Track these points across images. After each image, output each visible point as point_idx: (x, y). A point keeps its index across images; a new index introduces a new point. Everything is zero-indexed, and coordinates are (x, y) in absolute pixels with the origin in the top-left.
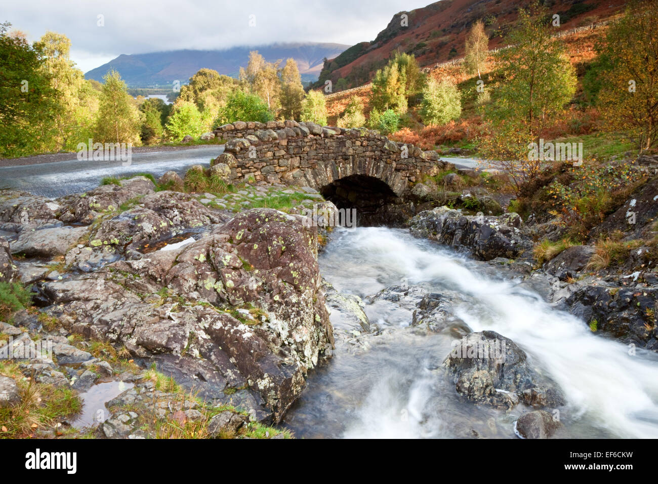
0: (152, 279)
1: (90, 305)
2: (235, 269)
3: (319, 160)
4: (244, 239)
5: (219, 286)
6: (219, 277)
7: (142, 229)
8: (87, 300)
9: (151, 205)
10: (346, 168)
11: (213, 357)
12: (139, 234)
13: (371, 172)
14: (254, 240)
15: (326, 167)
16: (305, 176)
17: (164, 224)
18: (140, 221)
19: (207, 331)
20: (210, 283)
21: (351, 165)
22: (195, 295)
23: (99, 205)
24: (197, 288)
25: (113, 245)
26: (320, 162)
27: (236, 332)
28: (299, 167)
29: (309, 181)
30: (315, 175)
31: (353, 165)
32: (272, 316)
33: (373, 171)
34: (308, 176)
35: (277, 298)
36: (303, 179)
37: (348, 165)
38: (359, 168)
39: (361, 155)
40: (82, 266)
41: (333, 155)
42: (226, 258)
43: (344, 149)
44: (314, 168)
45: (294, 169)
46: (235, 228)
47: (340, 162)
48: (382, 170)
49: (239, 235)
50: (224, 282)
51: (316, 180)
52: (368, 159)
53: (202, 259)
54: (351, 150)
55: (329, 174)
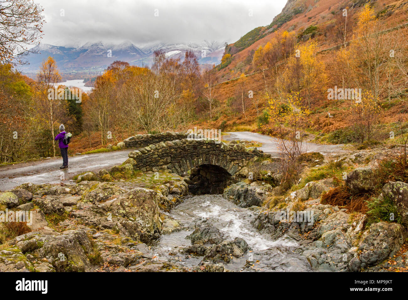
0: (104, 210)
1: (87, 217)
2: (129, 206)
3: (182, 157)
4: (132, 198)
5: (124, 212)
6: (124, 209)
7: (99, 196)
9: (101, 188)
11: (122, 230)
12: (98, 197)
13: (214, 162)
14: (135, 198)
15: (186, 161)
16: (175, 168)
17: (106, 194)
18: (98, 193)
19: (120, 223)
20: (122, 211)
21: (201, 159)
22: (117, 214)
23: (84, 189)
24: (117, 213)
25: (91, 201)
26: (183, 159)
27: (129, 223)
28: (170, 162)
29: (177, 170)
30: (180, 166)
31: (203, 159)
32: (139, 219)
33: (215, 162)
35: (141, 214)
36: (173, 168)
37: (199, 160)
38: (206, 160)
39: (207, 153)
40: (82, 207)
41: (190, 154)
42: (127, 204)
43: (196, 151)
44: (179, 162)
45: (168, 164)
46: (130, 194)
47: (194, 158)
48: (221, 161)
49: (131, 197)
50: (126, 210)
51: (181, 169)
52: (211, 155)
53: (119, 204)
54: (200, 151)
55: (188, 165)
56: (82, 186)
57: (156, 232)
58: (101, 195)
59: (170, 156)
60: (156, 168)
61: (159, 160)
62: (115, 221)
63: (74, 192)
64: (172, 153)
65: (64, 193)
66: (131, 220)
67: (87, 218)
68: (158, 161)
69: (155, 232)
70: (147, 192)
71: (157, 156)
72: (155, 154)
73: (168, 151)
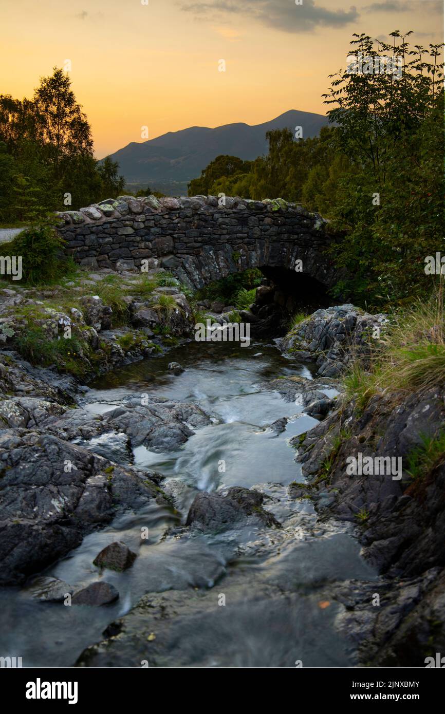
3: (205, 242)
10: (250, 258)
15: (216, 255)
16: (185, 268)
21: (259, 253)
26: (207, 247)
28: (170, 253)
29: (189, 273)
30: (199, 267)
31: (262, 253)
34: (187, 266)
36: (181, 270)
37: (254, 253)
38: (272, 257)
39: (275, 238)
41: (227, 237)
43: (246, 229)
44: (197, 255)
45: (165, 255)
47: (239, 248)
48: (313, 261)
51: (200, 272)
52: (287, 244)
54: (257, 231)
55: (222, 264)
59: (171, 235)
60: (127, 263)
61: (138, 242)
64: (175, 228)
68: (134, 244)
71: (130, 231)
72: (126, 226)
73: (164, 221)
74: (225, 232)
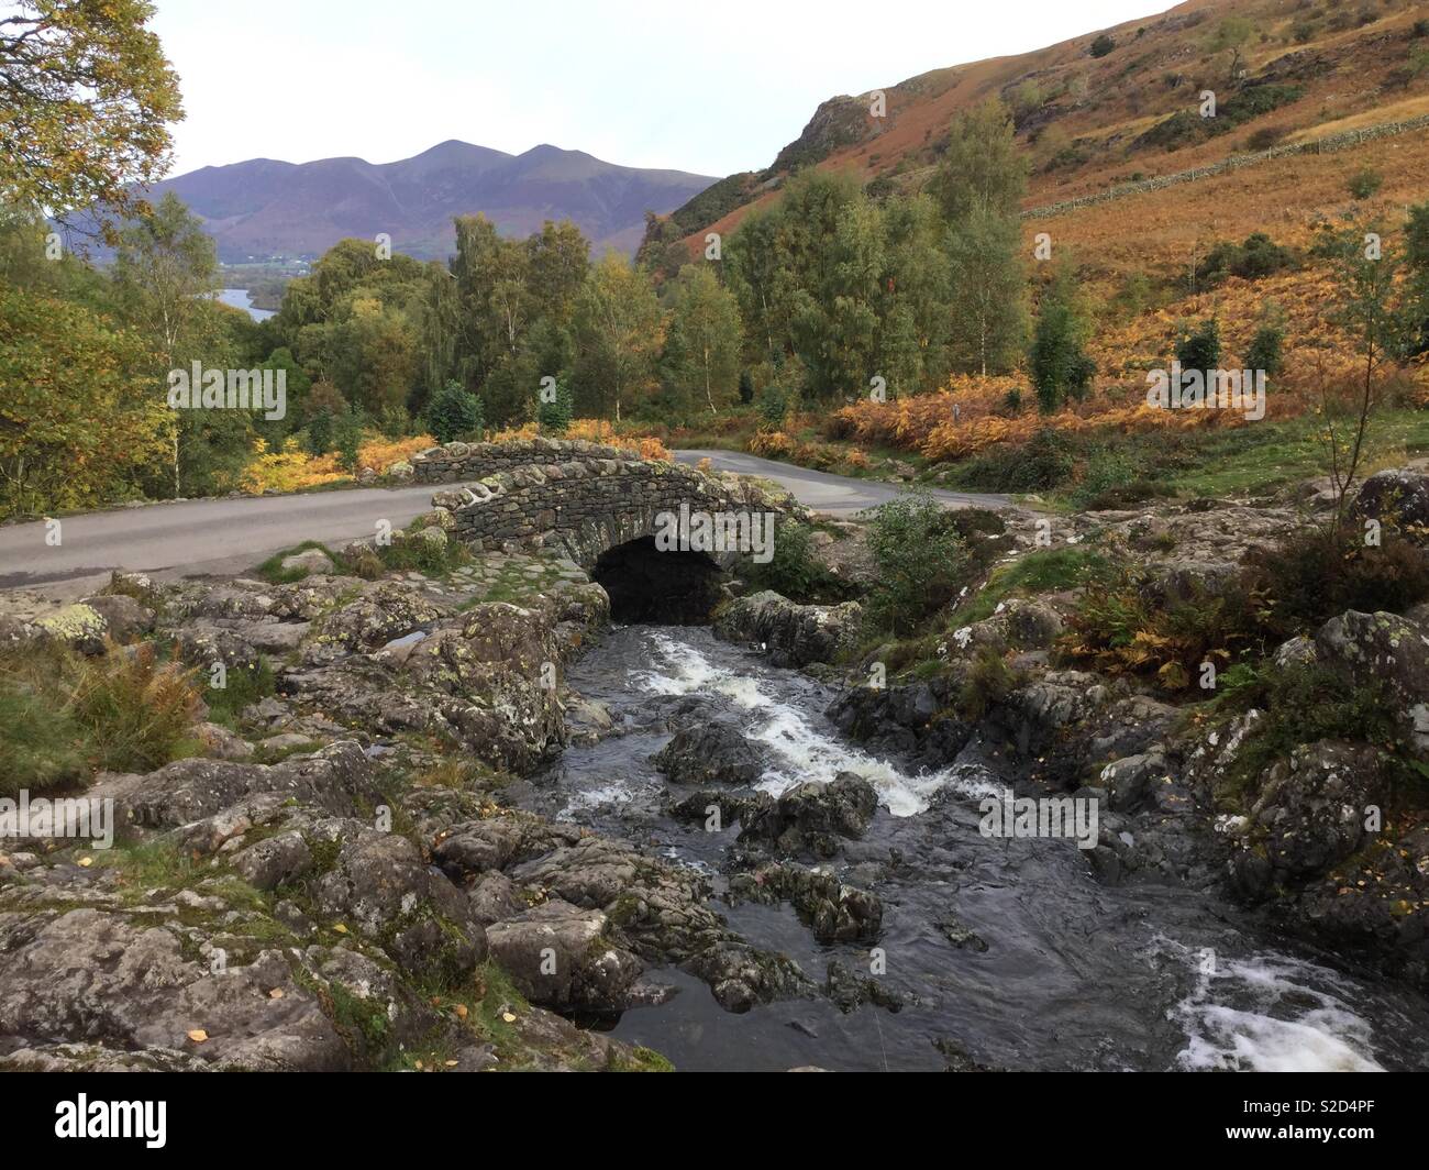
0: (389, 668)
2: (467, 661)
3: (587, 514)
4: (477, 633)
5: (453, 676)
6: (453, 667)
7: (369, 624)
8: (330, 689)
9: (372, 598)
10: (632, 527)
11: (450, 735)
12: (367, 629)
14: (485, 635)
15: (598, 526)
16: (565, 543)
17: (391, 619)
18: (366, 616)
19: (443, 714)
20: (445, 674)
21: (641, 522)
22: (431, 684)
23: (316, 600)
24: (432, 679)
25: (341, 641)
26: (588, 518)
27: (470, 712)
28: (554, 527)
29: (570, 549)
30: (581, 540)
31: (645, 521)
32: (502, 699)
34: (568, 540)
35: (507, 685)
36: (561, 544)
37: (636, 522)
40: (316, 660)
41: (610, 506)
42: (462, 651)
43: (629, 497)
44: (578, 528)
45: (547, 530)
46: (468, 623)
47: (622, 517)
49: (472, 630)
50: (458, 673)
51: (582, 546)
52: (669, 511)
53: (436, 651)
54: (640, 498)
55: (604, 537)
56: (311, 592)
57: (553, 742)
58: (376, 623)
59: (554, 508)
60: (514, 544)
61: (522, 518)
62: (426, 704)
63: (285, 610)
64: (558, 501)
65: (252, 612)
66: (479, 705)
67: (334, 694)
68: (519, 521)
69: (550, 741)
70: (524, 617)
71: (515, 507)
72: (512, 501)
73: (548, 494)
74: (607, 500)
